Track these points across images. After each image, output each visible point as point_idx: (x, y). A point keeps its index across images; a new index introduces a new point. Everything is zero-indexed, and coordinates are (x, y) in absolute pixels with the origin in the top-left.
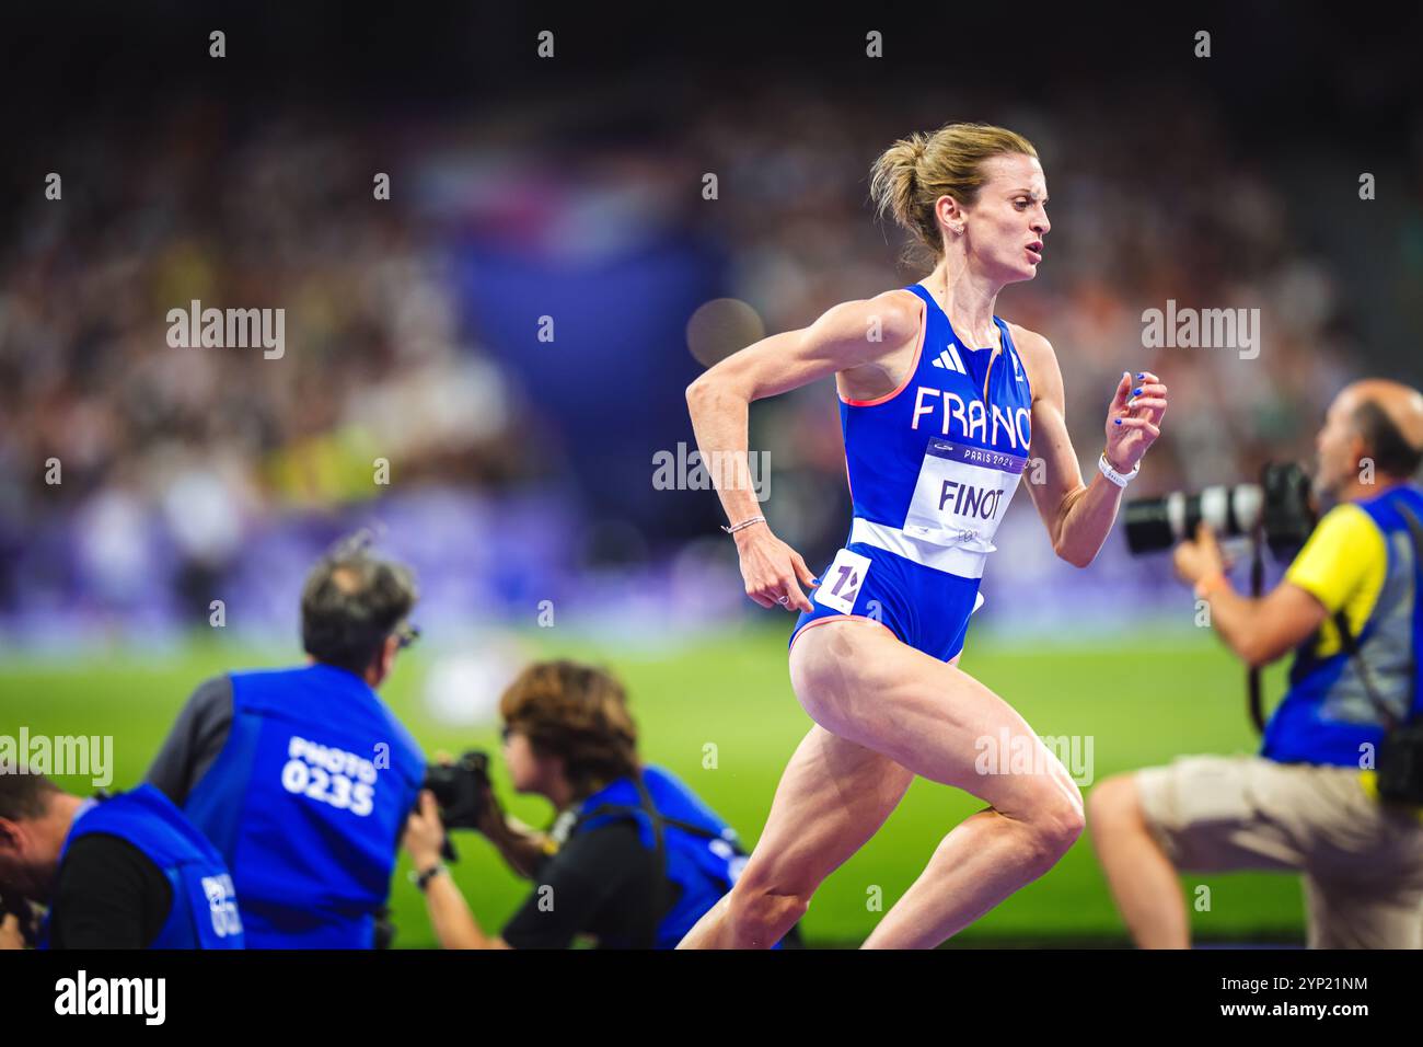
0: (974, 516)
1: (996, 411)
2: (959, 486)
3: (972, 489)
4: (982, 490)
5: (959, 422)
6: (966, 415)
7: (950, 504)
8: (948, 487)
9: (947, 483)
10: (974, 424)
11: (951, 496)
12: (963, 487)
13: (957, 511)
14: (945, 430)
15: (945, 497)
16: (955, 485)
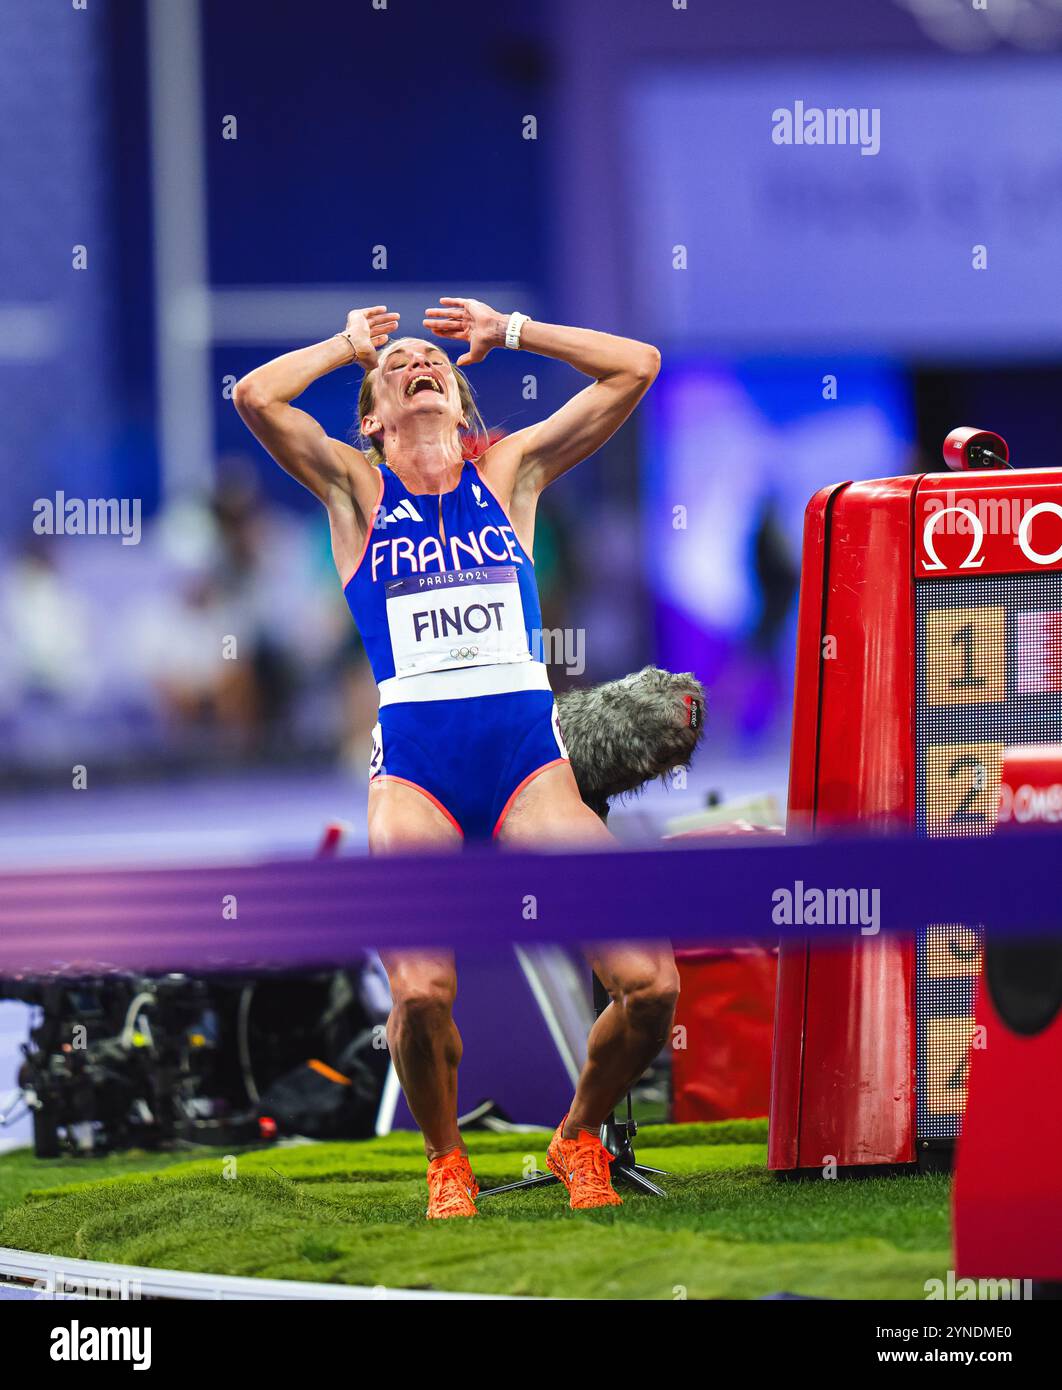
0: (460, 632)
1: (455, 541)
2: (430, 614)
3: (443, 612)
4: (457, 610)
5: (408, 561)
6: (415, 553)
7: (427, 633)
8: (419, 619)
9: (416, 616)
10: (424, 560)
11: (426, 625)
12: (433, 613)
13: (436, 635)
14: (395, 572)
15: (418, 629)
16: (425, 614)
